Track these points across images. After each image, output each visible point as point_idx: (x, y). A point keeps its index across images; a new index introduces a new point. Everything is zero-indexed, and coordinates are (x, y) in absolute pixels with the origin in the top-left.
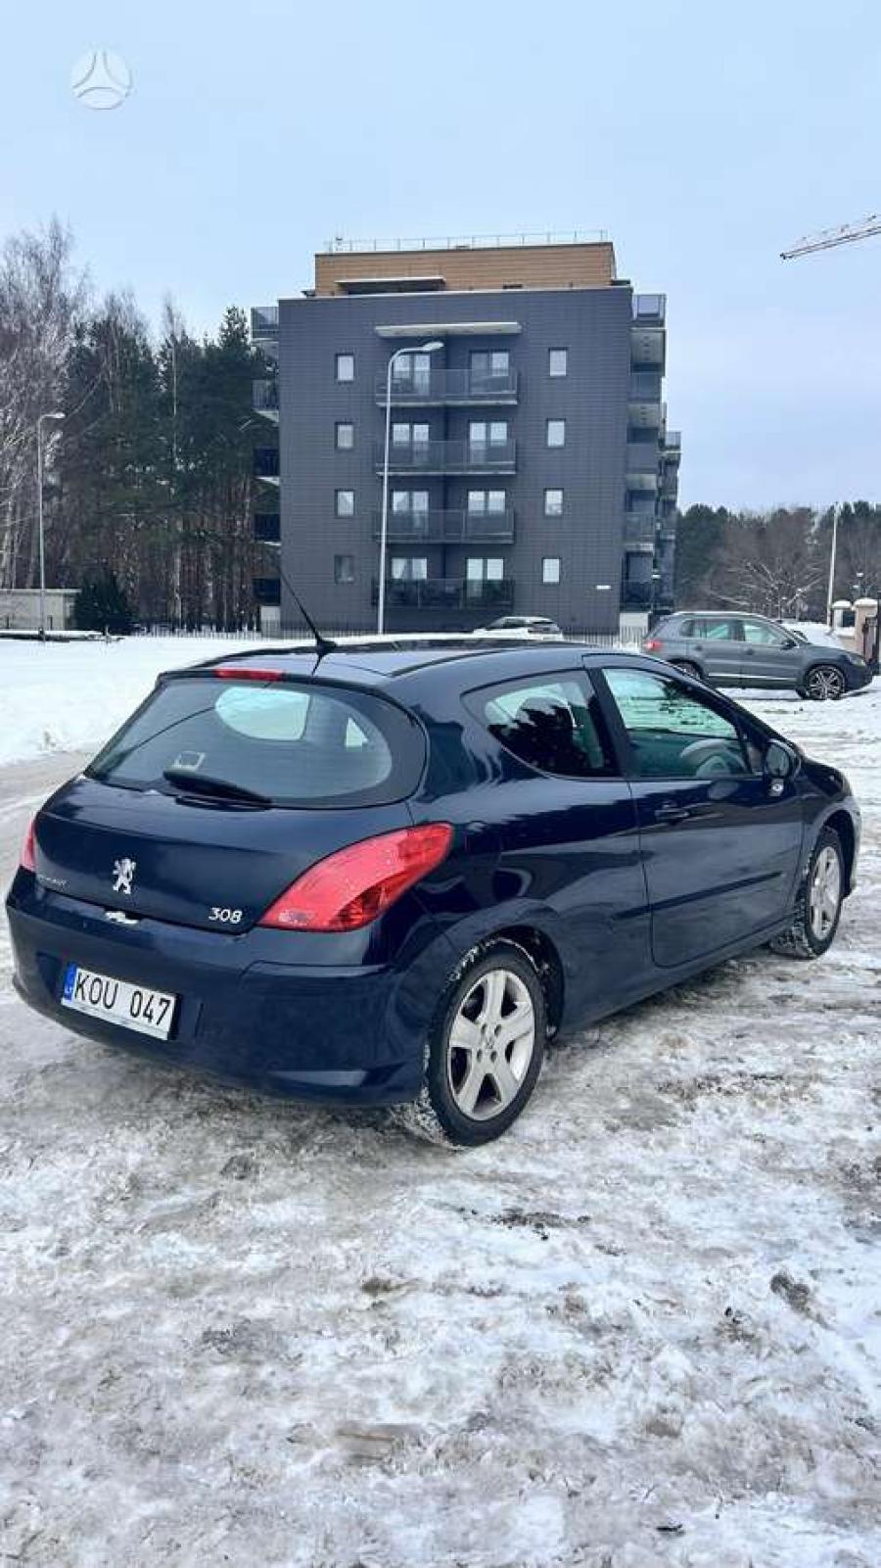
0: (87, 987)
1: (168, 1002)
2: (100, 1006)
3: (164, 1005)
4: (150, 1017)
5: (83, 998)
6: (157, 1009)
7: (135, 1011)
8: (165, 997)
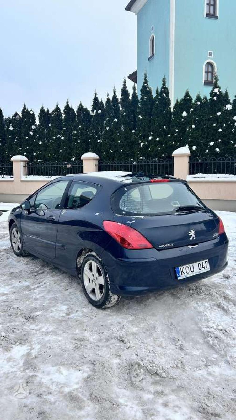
0: (184, 270)
1: (207, 261)
2: (190, 272)
3: (206, 263)
4: (204, 267)
5: (184, 274)
6: (205, 265)
7: (200, 268)
8: (206, 261)
